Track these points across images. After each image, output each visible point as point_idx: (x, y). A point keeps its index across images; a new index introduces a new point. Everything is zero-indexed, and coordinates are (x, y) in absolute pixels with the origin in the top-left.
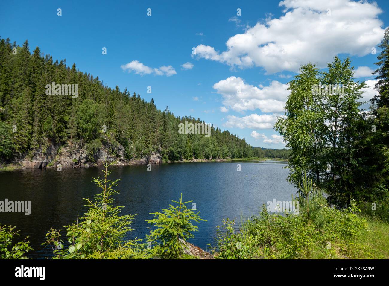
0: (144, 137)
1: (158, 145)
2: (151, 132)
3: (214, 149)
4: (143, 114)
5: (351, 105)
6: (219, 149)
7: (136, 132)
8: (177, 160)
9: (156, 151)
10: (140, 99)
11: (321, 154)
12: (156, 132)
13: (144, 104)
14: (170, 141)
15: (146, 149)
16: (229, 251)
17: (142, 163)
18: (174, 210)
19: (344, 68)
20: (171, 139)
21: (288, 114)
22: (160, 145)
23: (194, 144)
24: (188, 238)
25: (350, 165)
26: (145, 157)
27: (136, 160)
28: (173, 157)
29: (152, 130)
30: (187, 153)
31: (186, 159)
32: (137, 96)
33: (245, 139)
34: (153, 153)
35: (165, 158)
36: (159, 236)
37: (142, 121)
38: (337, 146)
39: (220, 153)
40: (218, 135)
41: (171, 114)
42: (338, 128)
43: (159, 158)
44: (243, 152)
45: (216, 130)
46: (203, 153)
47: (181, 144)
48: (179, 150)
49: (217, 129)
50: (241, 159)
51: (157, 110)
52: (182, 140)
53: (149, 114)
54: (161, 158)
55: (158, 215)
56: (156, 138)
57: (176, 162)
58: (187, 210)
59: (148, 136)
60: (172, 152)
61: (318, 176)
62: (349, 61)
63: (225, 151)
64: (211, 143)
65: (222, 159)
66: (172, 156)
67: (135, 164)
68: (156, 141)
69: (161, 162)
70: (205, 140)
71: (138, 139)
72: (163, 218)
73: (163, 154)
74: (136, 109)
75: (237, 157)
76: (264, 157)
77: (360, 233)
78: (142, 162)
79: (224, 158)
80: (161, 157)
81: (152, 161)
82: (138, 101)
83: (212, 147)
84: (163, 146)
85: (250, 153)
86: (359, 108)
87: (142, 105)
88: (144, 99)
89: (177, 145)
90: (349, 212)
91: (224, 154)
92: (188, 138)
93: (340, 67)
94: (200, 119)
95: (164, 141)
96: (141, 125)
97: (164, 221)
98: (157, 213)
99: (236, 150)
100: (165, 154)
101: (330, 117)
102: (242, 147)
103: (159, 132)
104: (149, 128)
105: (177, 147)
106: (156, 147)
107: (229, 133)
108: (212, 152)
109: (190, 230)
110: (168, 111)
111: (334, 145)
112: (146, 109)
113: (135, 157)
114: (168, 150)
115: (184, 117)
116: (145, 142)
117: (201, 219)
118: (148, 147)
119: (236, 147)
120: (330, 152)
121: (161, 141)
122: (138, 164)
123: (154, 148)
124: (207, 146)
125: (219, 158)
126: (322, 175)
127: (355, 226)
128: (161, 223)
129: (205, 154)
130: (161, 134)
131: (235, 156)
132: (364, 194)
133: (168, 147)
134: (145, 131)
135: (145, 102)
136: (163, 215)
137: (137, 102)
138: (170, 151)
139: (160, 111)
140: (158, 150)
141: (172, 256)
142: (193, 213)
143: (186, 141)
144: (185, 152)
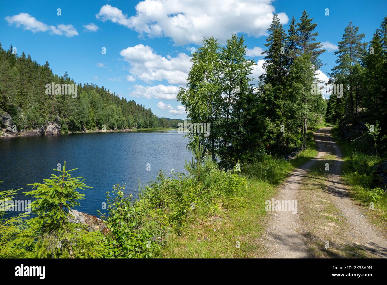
0: (37, 105)
1: (55, 114)
2: (46, 99)
3: (120, 119)
4: (35, 79)
5: (242, 80)
6: (124, 119)
7: (27, 98)
8: (79, 131)
9: (53, 121)
10: (31, 61)
11: (217, 124)
12: (53, 99)
13: (36, 66)
14: (69, 110)
15: (41, 119)
16: (117, 215)
17: (36, 135)
18: (57, 179)
19: (239, 46)
20: (70, 107)
21: (189, 85)
22: (58, 114)
23: (97, 114)
24: (73, 206)
25: (239, 133)
26: (39, 127)
27: (28, 131)
28: (73, 128)
29: (47, 98)
30: (89, 123)
31: (89, 129)
32: (27, 57)
33: (151, 109)
34: (50, 123)
35: (64, 129)
36: (37, 207)
37: (35, 87)
38: (230, 117)
39: (126, 123)
40: (124, 105)
41: (71, 80)
42: (232, 101)
43: (57, 129)
44: (149, 122)
45: (121, 99)
46: (108, 123)
47: (83, 114)
48: (81, 119)
49: (123, 98)
50: (147, 129)
51: (53, 75)
52: (84, 109)
53: (43, 79)
54: (60, 129)
55: (37, 186)
56: (52, 106)
57: (77, 132)
58: (72, 178)
59: (43, 104)
60: (73, 122)
61: (213, 143)
62: (243, 39)
63: (131, 121)
64: (116, 112)
65: (127, 129)
66: (73, 126)
67: (27, 136)
68: (53, 110)
69: (60, 132)
70: (110, 110)
71: (30, 107)
72: (43, 188)
73: (61, 124)
74: (26, 73)
75: (143, 127)
76: (169, 127)
77: (239, 189)
78: (36, 133)
79: (129, 129)
80: (60, 127)
81: (49, 133)
82: (29, 63)
83: (117, 117)
84: (62, 115)
85: (156, 123)
86: (249, 83)
87: (34, 68)
88: (36, 61)
89: (79, 115)
90: (233, 173)
91: (130, 124)
92: (91, 108)
93: (236, 45)
94: (104, 87)
95: (62, 110)
96: (33, 91)
97: (43, 192)
98: (36, 184)
99: (142, 121)
100: (64, 124)
101: (225, 90)
102: (148, 117)
103: (56, 100)
104: (43, 94)
105: (78, 117)
106: (53, 116)
107: (135, 103)
108: (117, 122)
109: (76, 198)
110: (67, 77)
111: (228, 116)
112: (39, 73)
113: (27, 128)
114: (67, 120)
115: (86, 84)
116: (38, 110)
117: (86, 187)
118: (43, 116)
119: (142, 117)
120: (224, 121)
121: (59, 110)
122: (31, 135)
123: (50, 118)
124: (112, 116)
125: (125, 128)
126: (216, 142)
127: (236, 184)
128: (41, 193)
129: (110, 125)
130: (59, 102)
131: (141, 127)
132: (248, 157)
133: (67, 116)
134: (39, 98)
135: (38, 65)
136: (44, 185)
137: (27, 63)
138: (71, 121)
139: (57, 76)
140: (56, 120)
141: (54, 225)
142: (78, 180)
143: (89, 110)
144: (88, 122)
